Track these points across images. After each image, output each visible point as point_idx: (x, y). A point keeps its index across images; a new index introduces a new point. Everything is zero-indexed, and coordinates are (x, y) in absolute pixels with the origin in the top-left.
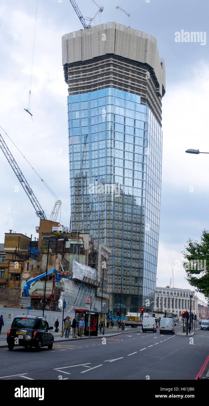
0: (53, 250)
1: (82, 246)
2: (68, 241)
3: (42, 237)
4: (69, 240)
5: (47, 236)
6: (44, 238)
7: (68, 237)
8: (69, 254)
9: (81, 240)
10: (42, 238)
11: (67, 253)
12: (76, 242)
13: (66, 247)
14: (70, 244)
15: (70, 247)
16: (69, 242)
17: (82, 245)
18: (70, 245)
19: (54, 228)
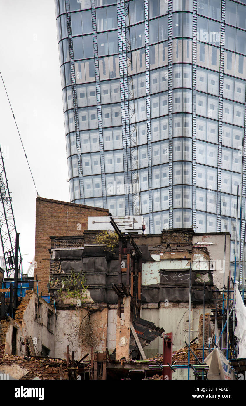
0: (98, 292)
1: (206, 279)
2: (153, 261)
3: (51, 253)
4: (155, 257)
5: (71, 246)
6: (59, 253)
7: (150, 248)
8: (156, 305)
9: (199, 257)
10: (54, 254)
11: (147, 303)
12: (183, 265)
13: (143, 284)
14: (161, 270)
15: (159, 282)
16: (155, 264)
17: (203, 272)
18: (158, 275)
19: (94, 222)
